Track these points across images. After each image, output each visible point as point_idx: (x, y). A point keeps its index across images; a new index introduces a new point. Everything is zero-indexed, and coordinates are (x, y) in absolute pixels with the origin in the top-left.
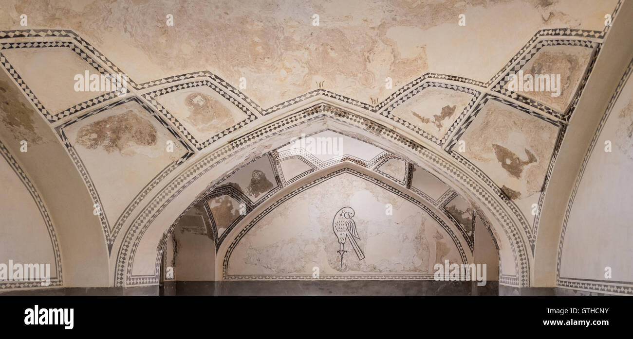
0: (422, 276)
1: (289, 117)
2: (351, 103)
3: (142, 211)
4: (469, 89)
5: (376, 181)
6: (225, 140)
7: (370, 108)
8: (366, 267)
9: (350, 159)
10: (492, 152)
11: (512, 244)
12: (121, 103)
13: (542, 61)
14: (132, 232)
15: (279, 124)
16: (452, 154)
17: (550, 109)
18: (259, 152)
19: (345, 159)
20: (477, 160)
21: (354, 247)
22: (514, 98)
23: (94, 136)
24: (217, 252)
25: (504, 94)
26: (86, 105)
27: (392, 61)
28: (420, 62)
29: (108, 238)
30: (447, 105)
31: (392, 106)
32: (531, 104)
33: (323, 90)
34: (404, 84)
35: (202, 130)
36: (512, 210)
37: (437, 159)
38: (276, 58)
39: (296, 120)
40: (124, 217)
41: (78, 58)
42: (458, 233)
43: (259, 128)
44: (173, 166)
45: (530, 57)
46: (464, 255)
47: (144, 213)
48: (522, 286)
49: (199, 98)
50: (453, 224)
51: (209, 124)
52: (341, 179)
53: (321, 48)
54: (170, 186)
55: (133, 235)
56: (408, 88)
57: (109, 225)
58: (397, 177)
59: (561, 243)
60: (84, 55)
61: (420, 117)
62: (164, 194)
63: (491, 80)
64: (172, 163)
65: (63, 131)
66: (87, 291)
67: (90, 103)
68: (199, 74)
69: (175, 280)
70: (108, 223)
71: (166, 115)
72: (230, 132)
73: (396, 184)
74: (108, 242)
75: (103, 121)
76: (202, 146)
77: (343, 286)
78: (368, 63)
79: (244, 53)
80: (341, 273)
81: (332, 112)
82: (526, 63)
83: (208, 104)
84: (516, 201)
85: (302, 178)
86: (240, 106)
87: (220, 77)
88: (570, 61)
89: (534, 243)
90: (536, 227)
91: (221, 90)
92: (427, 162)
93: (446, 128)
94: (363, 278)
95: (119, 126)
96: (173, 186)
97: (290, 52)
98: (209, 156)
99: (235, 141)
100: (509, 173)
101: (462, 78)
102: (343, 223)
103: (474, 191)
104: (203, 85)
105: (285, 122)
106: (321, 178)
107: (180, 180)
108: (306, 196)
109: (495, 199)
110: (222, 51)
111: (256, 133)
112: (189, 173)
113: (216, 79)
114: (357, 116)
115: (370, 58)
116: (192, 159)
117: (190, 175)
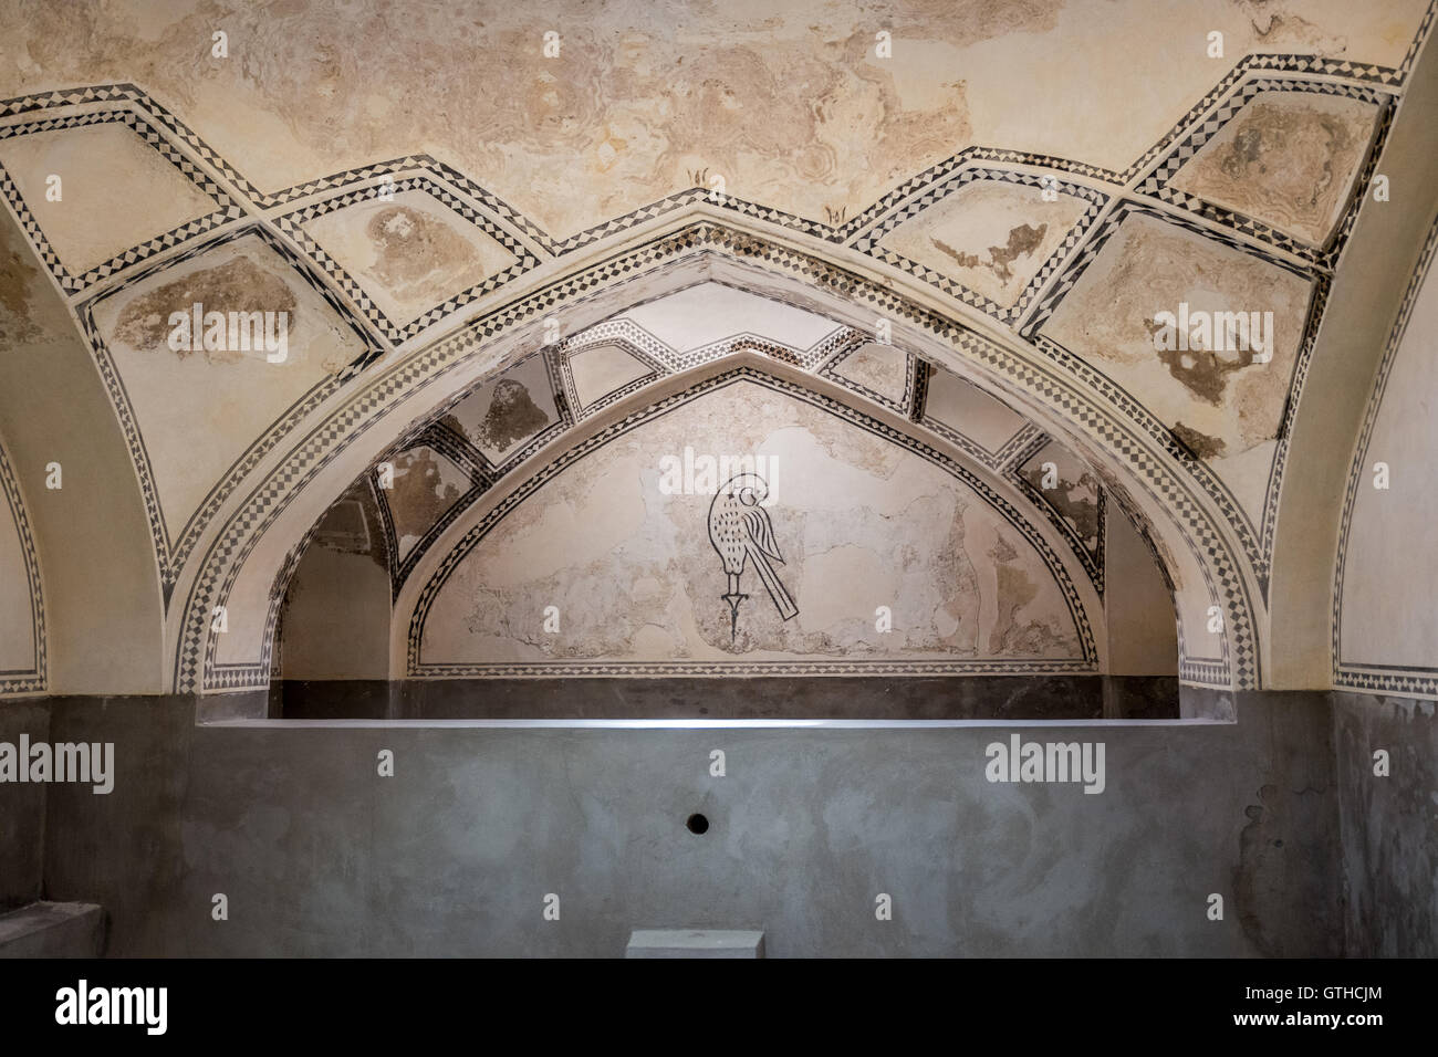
0: (960, 663)
1: (618, 259)
2: (777, 222)
3: (247, 500)
4: (1077, 187)
5: (825, 402)
6: (458, 318)
7: (826, 233)
8: (801, 639)
9: (754, 343)
10: (1144, 339)
11: (1208, 576)
12: (224, 242)
13: (1259, 124)
14: (221, 553)
15: (595, 277)
16: (1039, 345)
17: (1286, 238)
18: (535, 343)
19: (740, 344)
20: (1106, 358)
21: (769, 583)
22: (1194, 212)
23: (155, 319)
24: (394, 601)
25: (1169, 201)
26: (148, 249)
27: (881, 119)
28: (950, 120)
29: (165, 568)
30: (1022, 224)
31: (881, 226)
32: (1237, 225)
33: (705, 191)
34: (911, 174)
35: (405, 296)
36: (1204, 486)
37: (1000, 358)
38: (589, 116)
39: (637, 265)
40: (205, 514)
41: (140, 145)
42: (1056, 542)
43: (544, 288)
44: (330, 386)
45: (1228, 116)
46: (1077, 603)
47: (254, 503)
48: (1240, 687)
49: (401, 218)
50: (1044, 516)
51: (421, 280)
52: (731, 399)
53: (702, 92)
54: (320, 435)
55: (223, 561)
56: (923, 184)
57: (167, 535)
58: (884, 389)
59: (1338, 570)
60: (153, 137)
61: (954, 252)
62: (303, 456)
63: (1135, 166)
64: (327, 379)
65: (91, 314)
66: (105, 704)
67: (157, 245)
68: (406, 163)
69: (281, 678)
70: (166, 531)
71: (323, 264)
72: (472, 299)
73: (881, 410)
74: (165, 579)
75: (179, 284)
76: (403, 335)
77: (741, 692)
78: (818, 123)
79: (514, 108)
80: (733, 657)
81: (727, 244)
82: (1219, 128)
83: (421, 233)
84: (1215, 463)
85: (625, 397)
86: (500, 235)
87: (452, 167)
88: (1328, 126)
89: (1267, 573)
90: (1270, 531)
91: (454, 199)
92: (974, 365)
93: (1023, 279)
94: (794, 669)
95: (212, 293)
96: (326, 435)
97: (624, 103)
98: (417, 358)
99: (484, 321)
100: (1192, 391)
101: (1060, 160)
102: (735, 518)
103: (1101, 438)
104: (412, 188)
105: (609, 271)
106: (676, 396)
107: (344, 419)
108: (634, 444)
109: (1156, 456)
110: (461, 107)
111: (537, 299)
112: (366, 402)
113: (445, 174)
114: (792, 253)
115: (825, 112)
116: (377, 368)
117: (371, 408)
